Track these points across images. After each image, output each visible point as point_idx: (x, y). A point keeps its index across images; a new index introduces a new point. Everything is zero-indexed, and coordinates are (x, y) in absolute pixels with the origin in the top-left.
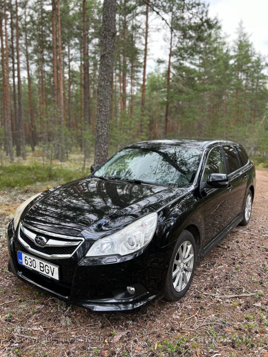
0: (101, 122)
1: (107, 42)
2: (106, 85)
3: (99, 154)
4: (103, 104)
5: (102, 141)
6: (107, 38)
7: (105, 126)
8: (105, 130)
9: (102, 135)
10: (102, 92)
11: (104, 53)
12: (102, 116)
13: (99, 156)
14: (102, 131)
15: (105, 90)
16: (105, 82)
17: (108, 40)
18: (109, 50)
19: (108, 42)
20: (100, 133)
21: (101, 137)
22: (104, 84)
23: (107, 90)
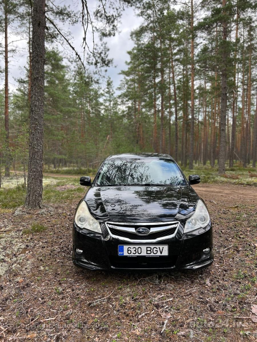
0: (37, 140)
1: (39, 67)
2: (40, 106)
3: (35, 170)
4: (38, 122)
5: (38, 157)
6: (39, 63)
7: (40, 143)
8: (41, 146)
9: (38, 152)
10: (37, 111)
11: (37, 76)
12: (37, 133)
13: (34, 172)
14: (38, 148)
15: (40, 109)
16: (39, 102)
17: (40, 65)
18: (42, 74)
19: (41, 67)
20: (36, 150)
21: (37, 154)
22: (39, 104)
23: (41, 110)
